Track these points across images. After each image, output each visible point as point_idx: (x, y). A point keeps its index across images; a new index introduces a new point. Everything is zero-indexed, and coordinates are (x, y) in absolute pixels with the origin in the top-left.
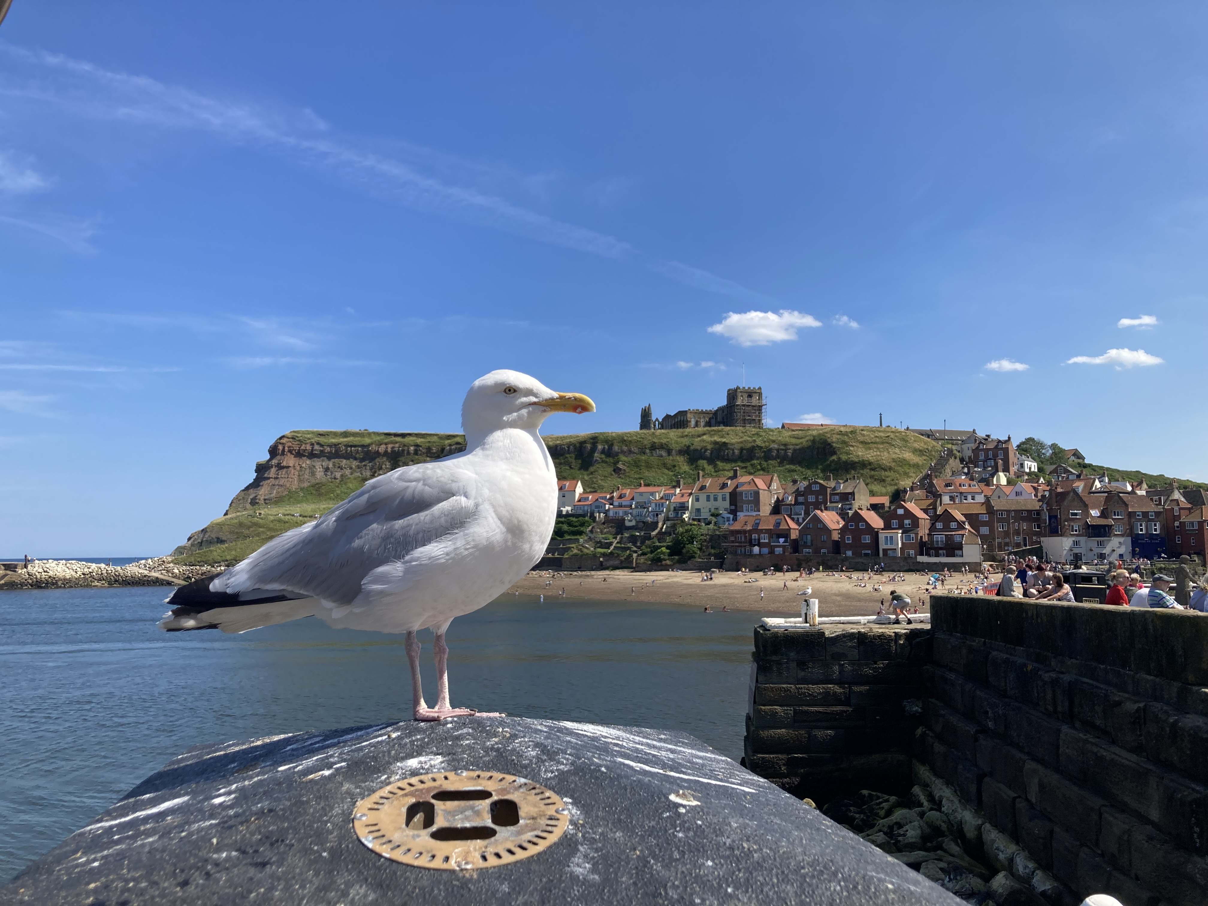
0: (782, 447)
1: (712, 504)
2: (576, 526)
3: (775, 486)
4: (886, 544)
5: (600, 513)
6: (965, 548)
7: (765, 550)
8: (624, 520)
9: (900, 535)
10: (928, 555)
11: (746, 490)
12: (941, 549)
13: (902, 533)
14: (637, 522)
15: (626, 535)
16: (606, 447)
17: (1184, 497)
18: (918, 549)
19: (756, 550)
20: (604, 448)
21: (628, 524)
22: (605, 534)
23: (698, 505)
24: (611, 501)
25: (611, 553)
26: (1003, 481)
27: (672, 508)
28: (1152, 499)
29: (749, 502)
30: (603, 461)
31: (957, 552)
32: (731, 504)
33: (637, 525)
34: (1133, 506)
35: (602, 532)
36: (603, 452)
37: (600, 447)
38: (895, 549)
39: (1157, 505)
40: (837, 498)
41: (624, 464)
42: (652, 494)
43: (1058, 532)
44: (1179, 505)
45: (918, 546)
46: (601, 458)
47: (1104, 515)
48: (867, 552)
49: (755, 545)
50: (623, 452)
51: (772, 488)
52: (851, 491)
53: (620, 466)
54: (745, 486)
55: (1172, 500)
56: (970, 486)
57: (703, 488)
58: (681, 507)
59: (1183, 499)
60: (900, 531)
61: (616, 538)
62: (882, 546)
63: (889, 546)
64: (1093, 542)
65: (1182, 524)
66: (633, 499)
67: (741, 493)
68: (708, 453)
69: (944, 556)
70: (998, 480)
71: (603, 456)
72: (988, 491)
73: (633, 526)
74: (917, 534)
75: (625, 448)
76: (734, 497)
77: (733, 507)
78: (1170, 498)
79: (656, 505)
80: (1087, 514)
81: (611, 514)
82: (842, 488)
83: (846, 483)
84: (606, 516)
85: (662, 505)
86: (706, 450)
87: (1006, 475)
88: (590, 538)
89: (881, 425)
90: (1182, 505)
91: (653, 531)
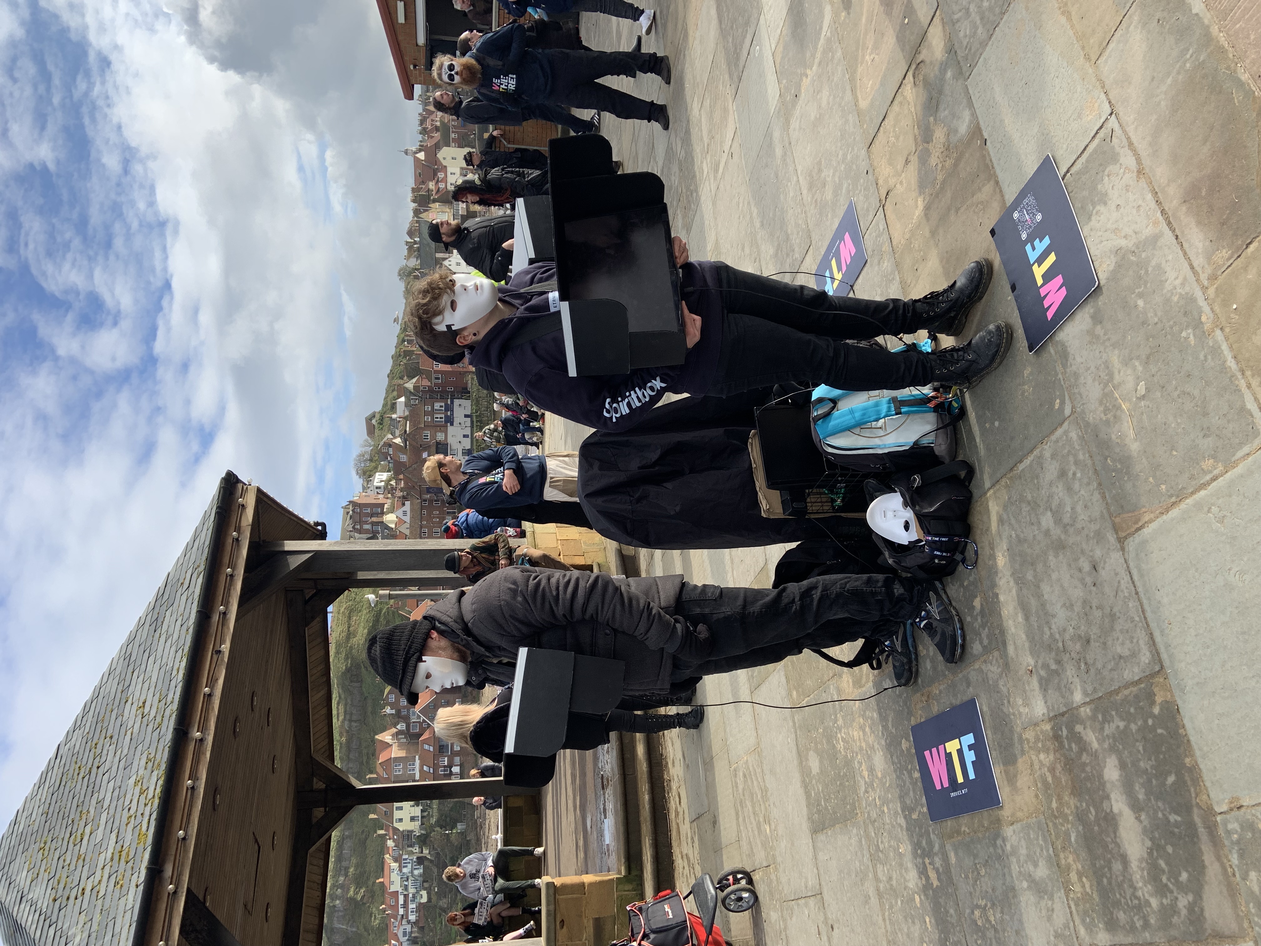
8: (420, 904)
58: (408, 838)
70: (391, 522)
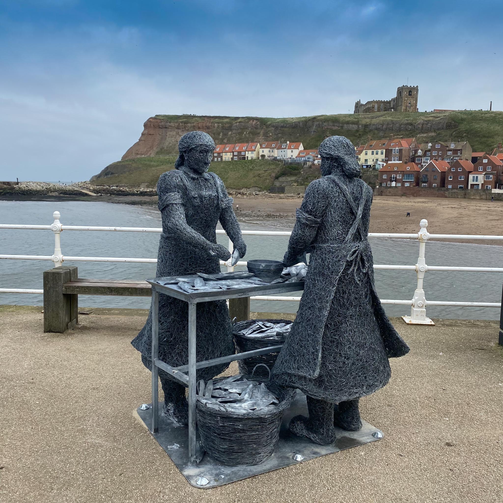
1: (375, 157)
2: (295, 169)
3: (413, 145)
5: (309, 162)
7: (399, 184)
9: (483, 176)
10: (500, 188)
11: (394, 148)
18: (494, 184)
19: (394, 184)
20: (319, 124)
23: (366, 157)
29: (396, 155)
38: (479, 184)
40: (451, 153)
46: (317, 130)
48: (461, 186)
49: (393, 181)
50: (330, 126)
52: (460, 149)
60: (483, 173)
62: (471, 182)
63: (475, 183)
67: (392, 150)
74: (494, 175)
75: (332, 124)
76: (388, 152)
77: (387, 158)
82: (455, 146)
83: (458, 144)
89: (491, 109)
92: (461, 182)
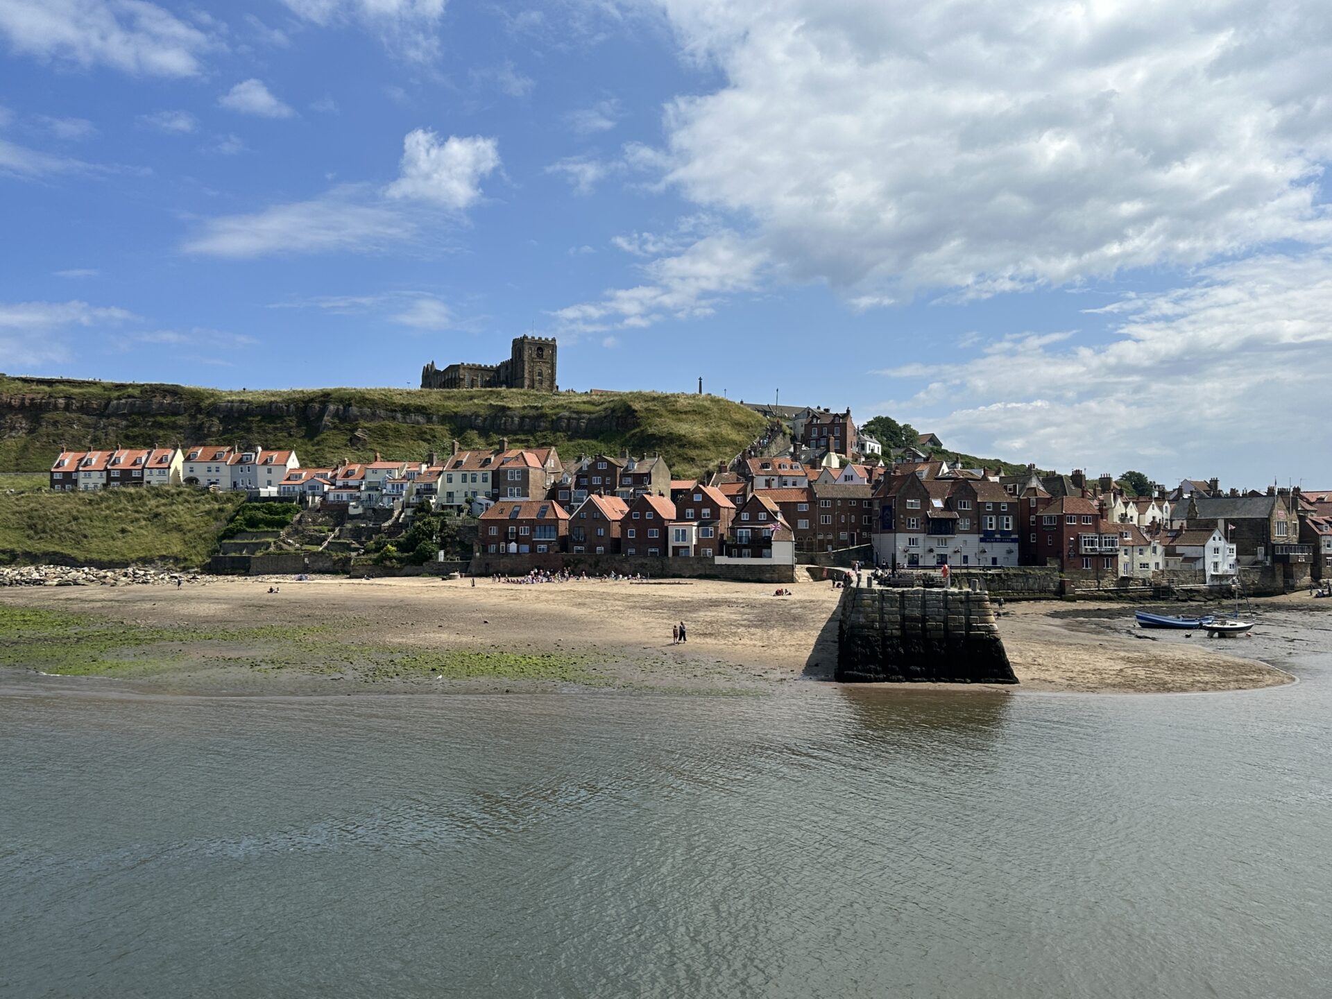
0: (574, 416)
1: (469, 486)
2: (278, 514)
3: (551, 463)
4: (677, 540)
5: (314, 496)
6: (775, 545)
7: (525, 548)
8: (348, 505)
9: (694, 528)
10: (730, 555)
11: (511, 468)
12: (745, 547)
13: (698, 526)
14: (365, 509)
15: (349, 526)
16: (341, 407)
17: (1043, 486)
18: (717, 547)
19: (513, 547)
20: (338, 409)
21: (352, 511)
22: (320, 525)
23: (450, 487)
24: (333, 480)
25: (321, 552)
26: (835, 463)
27: (415, 492)
28: (1005, 488)
29: (515, 484)
30: (335, 428)
31: (765, 551)
32: (493, 488)
33: (364, 513)
34: (983, 496)
35: (314, 523)
36: (336, 414)
37: (332, 407)
38: (688, 547)
39: (1011, 494)
40: (629, 480)
41: (363, 432)
42: (389, 471)
43: (891, 527)
44: (1036, 495)
45: (717, 543)
46: (333, 423)
47: (948, 505)
48: (653, 550)
49: (511, 541)
50: (363, 415)
51: (548, 465)
52: (647, 471)
53: (358, 433)
54: (512, 462)
55: (1028, 489)
56: (791, 468)
57: (458, 464)
58: (427, 490)
59: (1041, 488)
60: (696, 524)
61: (333, 531)
62: (672, 543)
63: (681, 543)
64: (933, 542)
65: (1039, 518)
66: (363, 478)
67: (505, 472)
68: (479, 421)
69: (748, 556)
70: (829, 462)
71: (336, 421)
72: (813, 474)
73: (360, 514)
74: (716, 528)
75: (367, 411)
76: (498, 477)
77: (496, 491)
78: (1027, 487)
79: (393, 486)
80: (926, 503)
81: (331, 497)
82: (636, 468)
83: (643, 462)
84: (324, 499)
85: (402, 486)
86: (477, 416)
87: (839, 457)
88: (296, 529)
89: (700, 391)
90: (1040, 495)
91: (384, 522)
92: (653, 543)
